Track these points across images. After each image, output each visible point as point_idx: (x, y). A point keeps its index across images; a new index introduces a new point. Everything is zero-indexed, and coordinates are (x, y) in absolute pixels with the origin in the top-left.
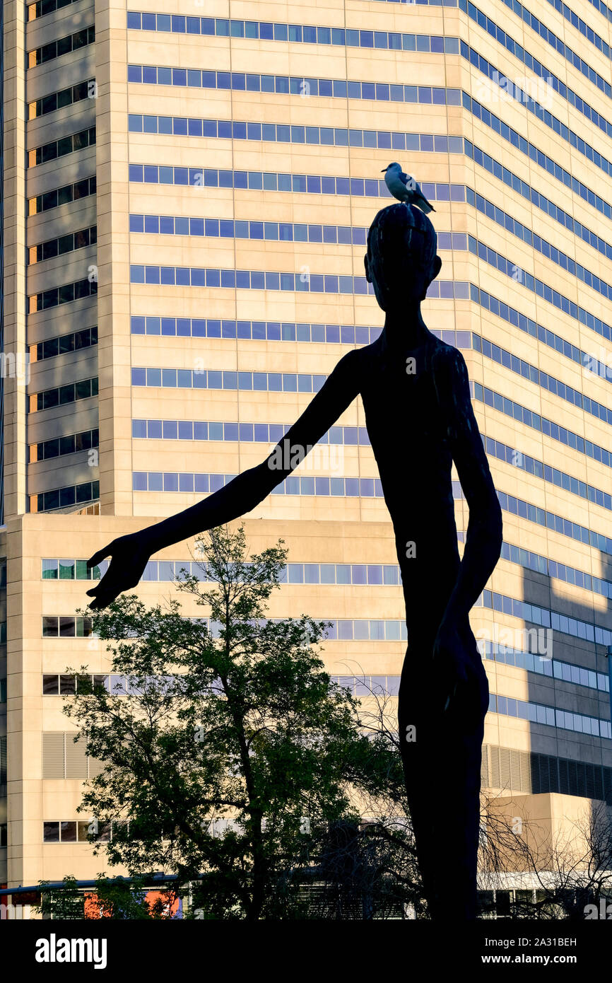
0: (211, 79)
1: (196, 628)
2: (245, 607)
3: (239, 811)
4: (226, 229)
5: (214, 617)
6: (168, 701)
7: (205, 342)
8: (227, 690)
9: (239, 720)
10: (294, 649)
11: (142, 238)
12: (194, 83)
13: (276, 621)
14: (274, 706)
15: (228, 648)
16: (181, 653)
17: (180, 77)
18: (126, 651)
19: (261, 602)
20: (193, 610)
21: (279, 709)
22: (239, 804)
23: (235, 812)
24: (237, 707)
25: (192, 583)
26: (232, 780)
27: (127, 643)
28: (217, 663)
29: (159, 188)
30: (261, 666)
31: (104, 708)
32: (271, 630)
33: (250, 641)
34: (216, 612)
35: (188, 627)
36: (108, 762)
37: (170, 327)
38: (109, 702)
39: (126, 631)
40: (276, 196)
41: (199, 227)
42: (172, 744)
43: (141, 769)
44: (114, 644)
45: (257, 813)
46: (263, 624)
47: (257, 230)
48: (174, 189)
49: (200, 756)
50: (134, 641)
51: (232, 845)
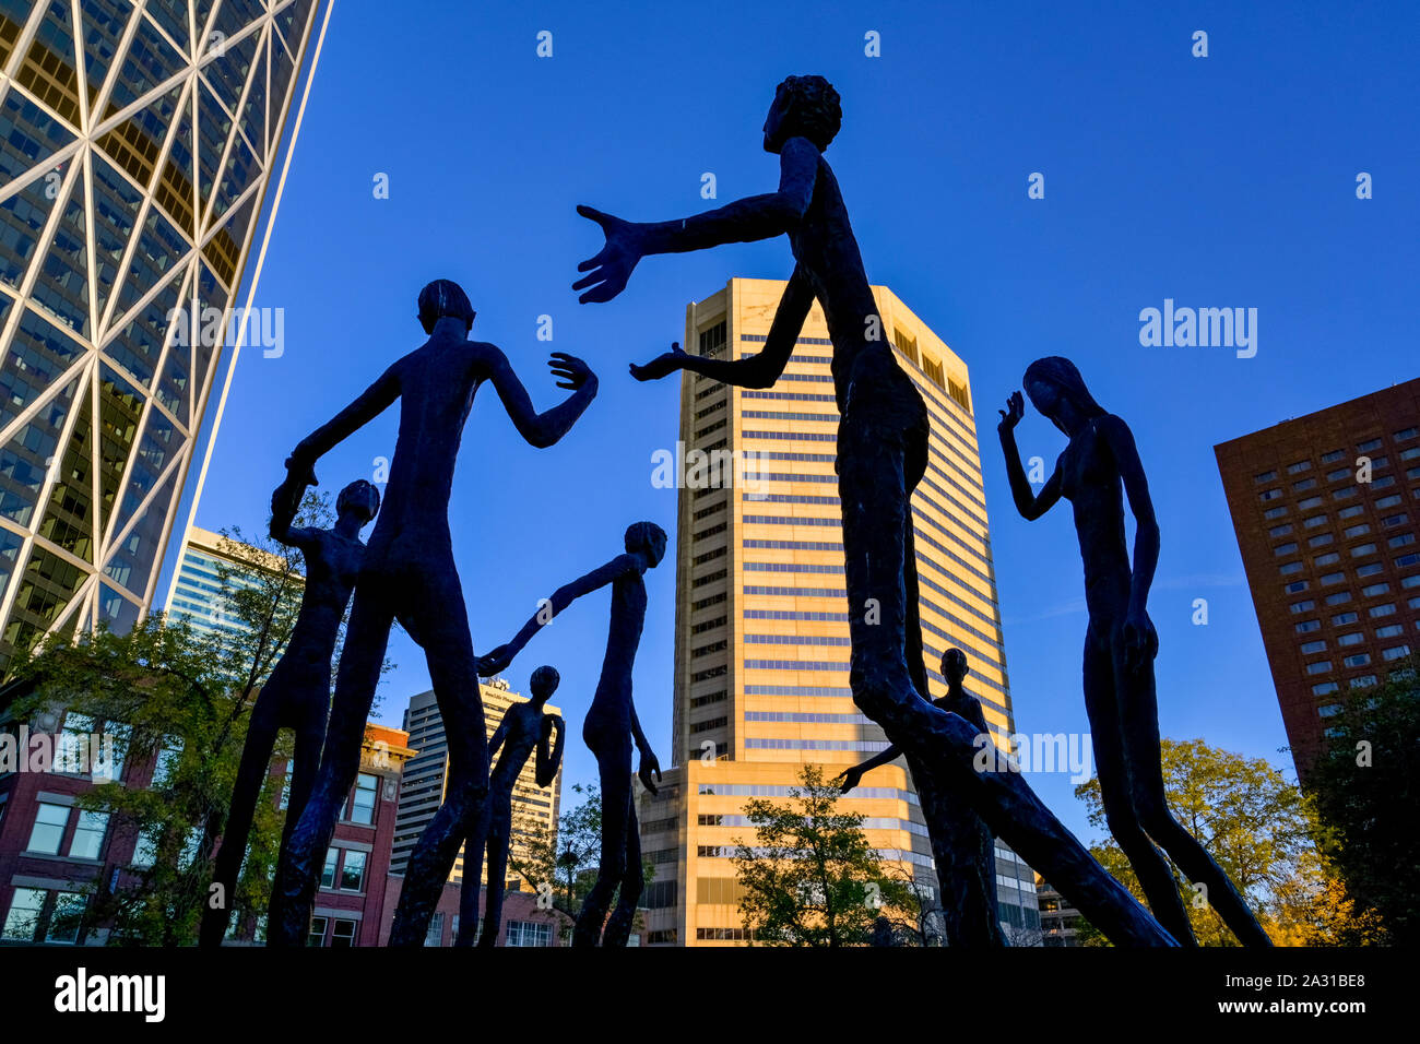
0: (783, 545)
1: (799, 818)
2: (824, 807)
3: (822, 914)
4: (792, 616)
5: (807, 812)
6: (782, 856)
7: (782, 672)
8: (815, 850)
9: (822, 866)
10: (848, 829)
11: (750, 621)
12: (776, 547)
13: (840, 814)
14: (838, 858)
15: (815, 829)
16: (792, 830)
17: (768, 544)
18: (764, 828)
19: (832, 805)
20: (797, 809)
21: (842, 860)
22: (822, 911)
23: (821, 915)
24: (820, 858)
25: (797, 795)
26: (818, 896)
27: (766, 825)
28: (808, 835)
29: (758, 597)
30: (833, 838)
31: (751, 859)
32: (836, 819)
33: (826, 824)
34: (808, 810)
35: (795, 817)
36: (751, 888)
37: (764, 664)
38: (753, 857)
39: (765, 818)
40: (818, 599)
41: (778, 615)
42: (789, 880)
43: (768, 891)
44: (759, 825)
45: (831, 914)
46: (832, 815)
47: (808, 616)
48: (766, 597)
49: (800, 885)
50: (767, 823)
51: (818, 933)
